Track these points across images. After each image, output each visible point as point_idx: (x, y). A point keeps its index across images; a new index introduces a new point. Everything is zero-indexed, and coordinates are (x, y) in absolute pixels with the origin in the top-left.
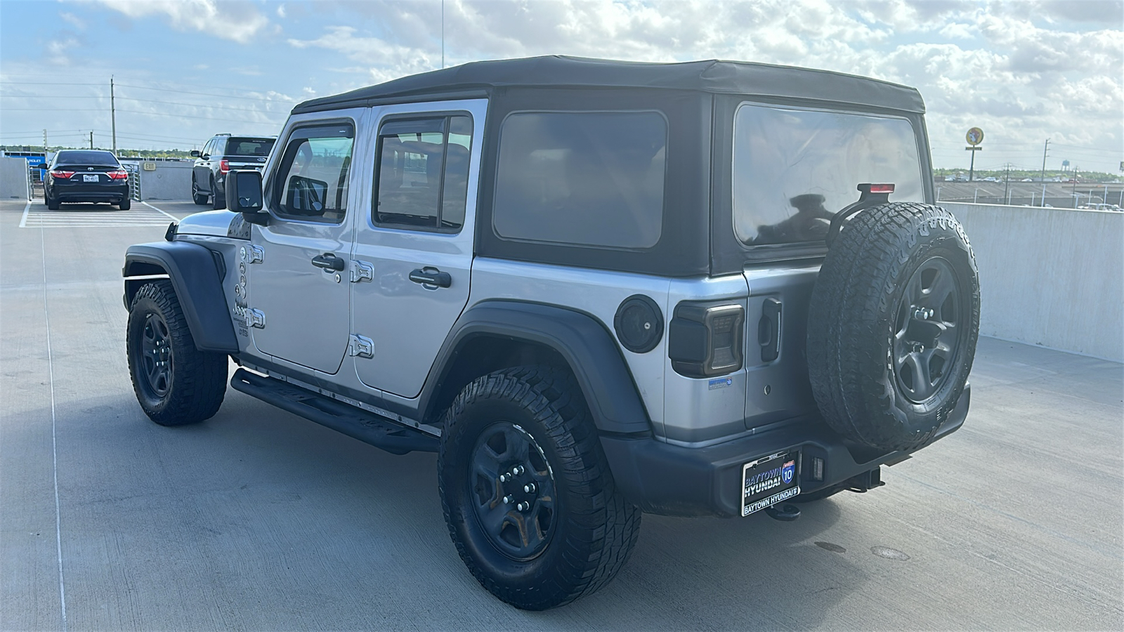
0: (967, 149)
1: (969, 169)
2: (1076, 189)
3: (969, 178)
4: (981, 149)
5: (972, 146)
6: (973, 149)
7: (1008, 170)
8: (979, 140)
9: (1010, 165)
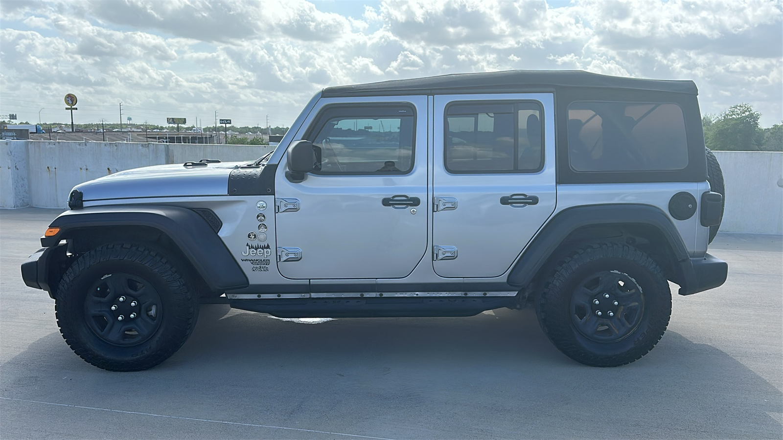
0: (67, 109)
1: (71, 123)
2: (148, 136)
3: (71, 129)
4: (77, 109)
5: (70, 107)
6: (72, 109)
7: (103, 124)
8: (74, 103)
9: (104, 120)
